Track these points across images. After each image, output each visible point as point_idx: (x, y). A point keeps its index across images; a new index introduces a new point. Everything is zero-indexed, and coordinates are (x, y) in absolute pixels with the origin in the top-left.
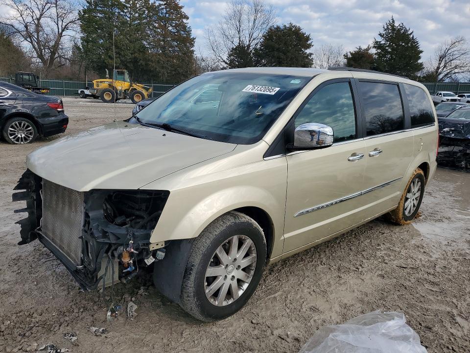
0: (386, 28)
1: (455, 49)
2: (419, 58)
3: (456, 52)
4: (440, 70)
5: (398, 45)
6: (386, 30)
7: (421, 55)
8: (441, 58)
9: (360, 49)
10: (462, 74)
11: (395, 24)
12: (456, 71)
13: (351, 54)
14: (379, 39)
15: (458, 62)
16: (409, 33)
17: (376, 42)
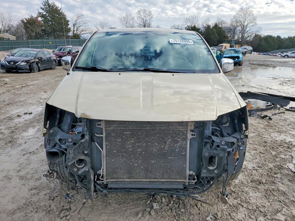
0: (44, 4)
1: (80, 20)
2: (68, 25)
3: (81, 22)
4: (75, 32)
5: (54, 16)
6: (44, 5)
7: (69, 23)
8: (74, 25)
9: (32, 17)
10: (86, 34)
11: (49, 3)
12: (83, 32)
13: (26, 20)
14: (41, 11)
15: (83, 28)
16: (59, 9)
17: (40, 13)
